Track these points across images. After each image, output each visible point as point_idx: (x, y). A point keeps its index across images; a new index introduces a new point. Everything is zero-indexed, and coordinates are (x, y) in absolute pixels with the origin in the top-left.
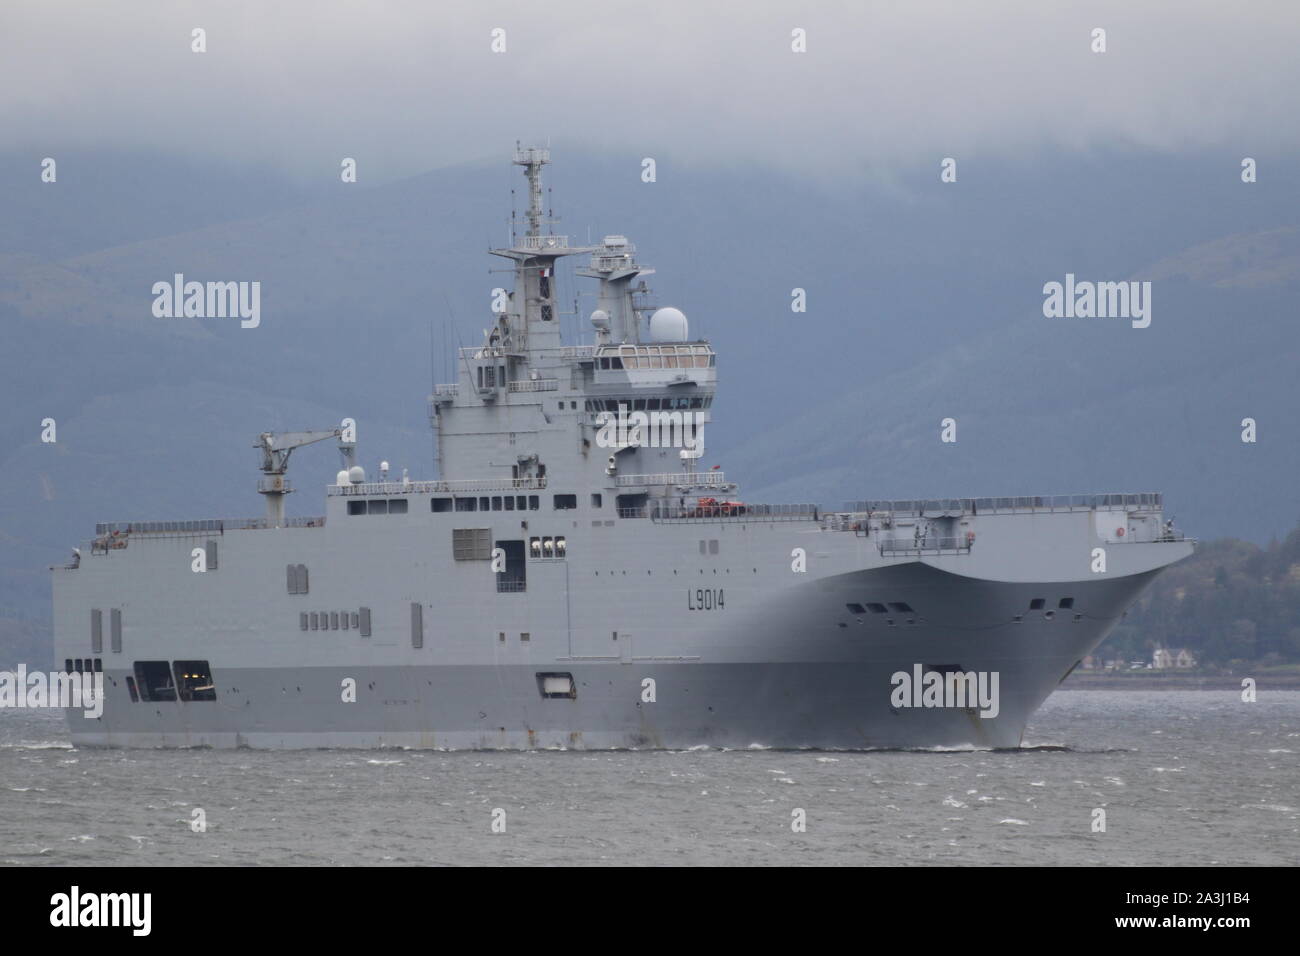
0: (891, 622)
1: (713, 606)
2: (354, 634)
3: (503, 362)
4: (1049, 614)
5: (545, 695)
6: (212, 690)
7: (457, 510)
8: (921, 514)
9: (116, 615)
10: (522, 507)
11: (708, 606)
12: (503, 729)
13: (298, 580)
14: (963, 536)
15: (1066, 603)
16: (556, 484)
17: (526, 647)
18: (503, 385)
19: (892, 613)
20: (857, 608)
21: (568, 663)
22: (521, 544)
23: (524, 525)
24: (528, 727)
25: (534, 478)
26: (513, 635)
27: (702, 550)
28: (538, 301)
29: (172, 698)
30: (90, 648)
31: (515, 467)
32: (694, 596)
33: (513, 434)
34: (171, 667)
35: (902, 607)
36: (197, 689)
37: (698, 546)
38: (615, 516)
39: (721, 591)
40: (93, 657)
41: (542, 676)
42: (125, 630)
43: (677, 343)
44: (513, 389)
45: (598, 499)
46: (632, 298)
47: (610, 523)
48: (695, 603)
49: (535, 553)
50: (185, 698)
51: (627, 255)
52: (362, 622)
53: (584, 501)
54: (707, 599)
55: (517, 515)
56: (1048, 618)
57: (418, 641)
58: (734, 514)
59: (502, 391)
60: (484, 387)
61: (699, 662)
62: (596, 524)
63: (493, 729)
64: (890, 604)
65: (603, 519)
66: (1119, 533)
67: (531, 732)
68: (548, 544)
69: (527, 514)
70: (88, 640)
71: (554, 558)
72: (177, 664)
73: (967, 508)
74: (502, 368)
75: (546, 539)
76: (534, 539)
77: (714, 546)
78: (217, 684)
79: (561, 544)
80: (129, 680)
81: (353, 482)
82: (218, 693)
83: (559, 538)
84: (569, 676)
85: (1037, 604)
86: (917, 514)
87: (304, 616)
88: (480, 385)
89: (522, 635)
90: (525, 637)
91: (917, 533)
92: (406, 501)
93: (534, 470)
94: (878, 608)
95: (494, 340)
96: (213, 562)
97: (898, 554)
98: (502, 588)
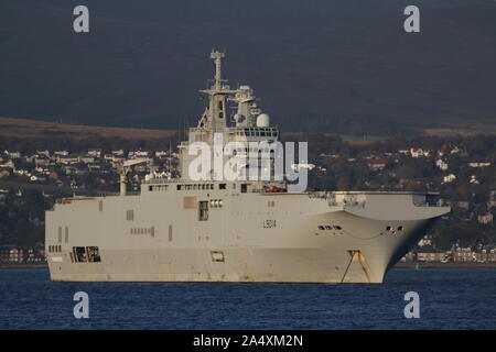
0: (334, 233)
1: (272, 226)
2: (149, 235)
3: (204, 133)
5: (214, 260)
6: (99, 258)
7: (186, 189)
9: (67, 229)
10: (208, 188)
12: (199, 273)
13: (130, 215)
14: (361, 201)
15: (400, 228)
17: (208, 242)
19: (334, 230)
20: (321, 228)
21: (221, 248)
22: (207, 202)
23: (208, 195)
26: (203, 237)
27: (269, 206)
28: (218, 110)
30: (57, 241)
34: (85, 249)
37: (267, 204)
38: (240, 192)
39: (275, 221)
40: (58, 245)
41: (213, 253)
45: (234, 186)
47: (238, 195)
48: (266, 225)
49: (212, 206)
52: (152, 232)
53: (229, 186)
54: (270, 224)
55: (206, 191)
56: (393, 234)
57: (171, 239)
62: (233, 195)
63: (196, 273)
64: (333, 226)
65: (236, 193)
67: (209, 274)
69: (209, 191)
70: (57, 238)
71: (218, 208)
72: (88, 247)
75: (216, 201)
77: (273, 204)
78: (102, 256)
79: (221, 203)
80: (71, 253)
81: (151, 179)
82: (102, 259)
83: (220, 200)
84: (222, 253)
85: (389, 228)
86: (346, 192)
90: (207, 238)
92: (168, 185)
94: (329, 228)
95: (202, 125)
96: (101, 209)
97: (336, 207)
98: (201, 219)
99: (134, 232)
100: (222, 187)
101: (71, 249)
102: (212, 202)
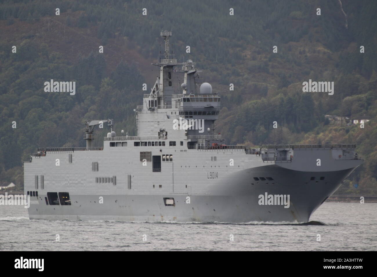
0: (267, 183)
1: (215, 177)
2: (111, 184)
3: (156, 99)
4: (317, 182)
5: (166, 205)
6: (70, 202)
7: (141, 146)
8: (277, 149)
9: (43, 177)
10: (160, 145)
11: (213, 177)
12: (154, 215)
13: (96, 167)
14: (289, 156)
15: (322, 178)
16: (170, 138)
17: (161, 190)
18: (156, 106)
19: (267, 181)
20: (256, 179)
21: (172, 195)
22: (159, 157)
23: (161, 151)
24: (161, 215)
25: (165, 136)
26: (157, 186)
27: (212, 160)
28: (167, 80)
29: (58, 204)
30: (35, 188)
31: (159, 133)
32: (209, 174)
33: (158, 122)
34: (58, 194)
35: (270, 179)
36: (66, 201)
37: (210, 158)
38: (187, 148)
39: (217, 173)
40: (35, 191)
41: (165, 199)
42: (45, 182)
43: (208, 94)
44: (159, 108)
45: (182, 143)
46: (194, 79)
47: (185, 151)
48: (210, 176)
49: (164, 160)
50: (62, 204)
51: (193, 66)
52: (114, 180)
53: (178, 143)
54: (213, 176)
55: (158, 148)
56: (317, 183)
57: (130, 187)
58: (223, 148)
59: (156, 108)
60: (151, 107)
61: (211, 195)
62: (182, 151)
63: (151, 215)
64: (267, 178)
65: (183, 149)
66: (340, 156)
67: (162, 216)
68: (168, 157)
69: (162, 147)
70: (34, 185)
71: (169, 161)
72: (60, 193)
73: (291, 148)
74: (156, 101)
75: (167, 155)
76: (163, 155)
78: (72, 200)
79: (171, 157)
80: (46, 198)
81: (112, 136)
82: (71, 203)
83: (171, 155)
84: (173, 199)
85: (313, 178)
86: (275, 149)
87: (97, 179)
88: (149, 106)
89: (160, 185)
90: (160, 186)
91: (275, 155)
92: (126, 142)
93: (165, 133)
94: (263, 179)
95: (154, 92)
96: (71, 160)
97: (269, 162)
98: (154, 171)
99: (99, 180)
100: (173, 144)
101: (46, 194)
102: (164, 157)
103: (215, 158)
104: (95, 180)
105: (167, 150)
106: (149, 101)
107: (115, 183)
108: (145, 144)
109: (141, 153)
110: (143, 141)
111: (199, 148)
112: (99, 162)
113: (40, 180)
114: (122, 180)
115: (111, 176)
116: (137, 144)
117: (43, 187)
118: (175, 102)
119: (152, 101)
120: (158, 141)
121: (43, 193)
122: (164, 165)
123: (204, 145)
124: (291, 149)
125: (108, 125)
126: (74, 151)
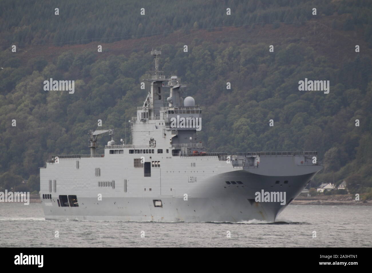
0: (237, 187)
2: (111, 188)
3: (147, 111)
4: (281, 185)
5: (155, 206)
6: (78, 204)
7: (135, 153)
8: (245, 156)
9: (55, 181)
10: (150, 153)
12: (146, 216)
13: (98, 172)
14: (256, 163)
15: (286, 182)
16: (158, 147)
17: (151, 192)
18: (147, 118)
19: (237, 184)
20: (228, 183)
21: (160, 197)
22: (149, 163)
23: (151, 158)
24: (151, 215)
25: (154, 145)
26: (148, 189)
27: (192, 166)
28: (157, 94)
29: (68, 206)
30: (48, 191)
31: (150, 141)
32: (189, 179)
33: (149, 132)
34: (68, 197)
35: (240, 183)
36: (74, 203)
37: (190, 164)
38: (171, 155)
39: (196, 177)
40: (49, 194)
41: (155, 201)
42: (57, 186)
43: (190, 107)
44: (150, 119)
45: (167, 151)
46: (179, 94)
47: (170, 158)
48: (190, 181)
49: (153, 166)
50: (72, 206)
51: (177, 82)
52: (112, 184)
53: (164, 151)
54: (193, 180)
55: (149, 155)
56: (281, 186)
57: (126, 190)
58: (203, 155)
59: (147, 119)
60: (143, 118)
61: (191, 197)
62: (167, 158)
63: (144, 216)
64: (237, 182)
65: (169, 156)
66: (302, 162)
67: (152, 217)
68: (156, 163)
69: (151, 154)
70: (48, 189)
71: (157, 167)
72: (69, 196)
74: (147, 113)
75: (156, 162)
76: (153, 162)
77: (194, 165)
78: (79, 202)
79: (159, 163)
80: (58, 200)
81: (112, 145)
82: (79, 205)
83: (159, 162)
84: (161, 201)
85: (277, 182)
86: (244, 156)
87: (99, 183)
88: (142, 118)
90: (150, 189)
91: (243, 162)
92: (123, 150)
93: (154, 142)
94: (234, 183)
95: (146, 105)
96: (78, 167)
97: (238, 167)
98: (146, 176)
99: (101, 184)
100: (160, 151)
101: (58, 197)
102: (153, 163)
103: (194, 164)
104: (97, 184)
105: (156, 156)
106: (142, 113)
107: (114, 187)
108: (139, 151)
109: (135, 160)
110: (136, 149)
111: (181, 155)
112: (101, 168)
113: (53, 184)
114: (120, 184)
115: (111, 181)
116: (131, 152)
117: (55, 190)
118: (163, 114)
119: (144, 113)
120: (148, 149)
121: (56, 196)
122: (153, 170)
123: (186, 153)
124: (258, 156)
125: (109, 134)
126: (81, 158)
